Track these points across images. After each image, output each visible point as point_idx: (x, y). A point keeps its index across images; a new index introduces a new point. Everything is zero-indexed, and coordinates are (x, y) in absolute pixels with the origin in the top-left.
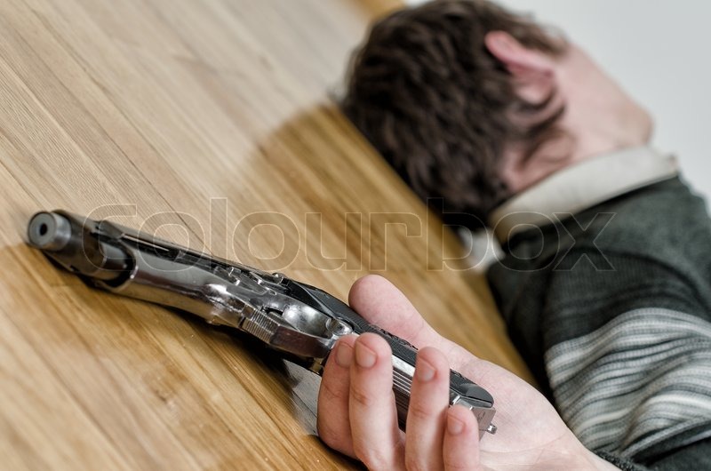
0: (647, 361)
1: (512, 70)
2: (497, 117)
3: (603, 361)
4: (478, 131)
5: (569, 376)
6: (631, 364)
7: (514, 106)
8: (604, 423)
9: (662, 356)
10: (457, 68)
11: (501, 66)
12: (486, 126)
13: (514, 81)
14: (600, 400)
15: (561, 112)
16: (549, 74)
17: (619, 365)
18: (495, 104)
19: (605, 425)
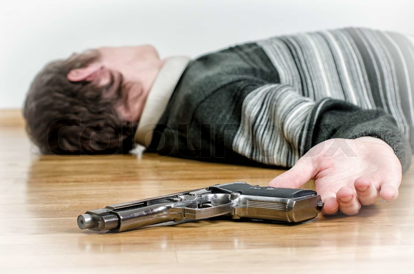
0: (265, 117)
1: (89, 79)
2: (102, 101)
3: (254, 132)
4: (100, 113)
5: (251, 149)
6: (262, 123)
7: (104, 91)
8: (279, 149)
9: (267, 110)
10: (70, 99)
11: (84, 82)
12: (102, 109)
13: (94, 83)
14: (269, 145)
15: (121, 76)
16: (102, 68)
17: (260, 128)
18: (97, 98)
19: (280, 150)
